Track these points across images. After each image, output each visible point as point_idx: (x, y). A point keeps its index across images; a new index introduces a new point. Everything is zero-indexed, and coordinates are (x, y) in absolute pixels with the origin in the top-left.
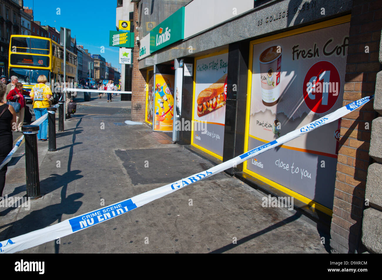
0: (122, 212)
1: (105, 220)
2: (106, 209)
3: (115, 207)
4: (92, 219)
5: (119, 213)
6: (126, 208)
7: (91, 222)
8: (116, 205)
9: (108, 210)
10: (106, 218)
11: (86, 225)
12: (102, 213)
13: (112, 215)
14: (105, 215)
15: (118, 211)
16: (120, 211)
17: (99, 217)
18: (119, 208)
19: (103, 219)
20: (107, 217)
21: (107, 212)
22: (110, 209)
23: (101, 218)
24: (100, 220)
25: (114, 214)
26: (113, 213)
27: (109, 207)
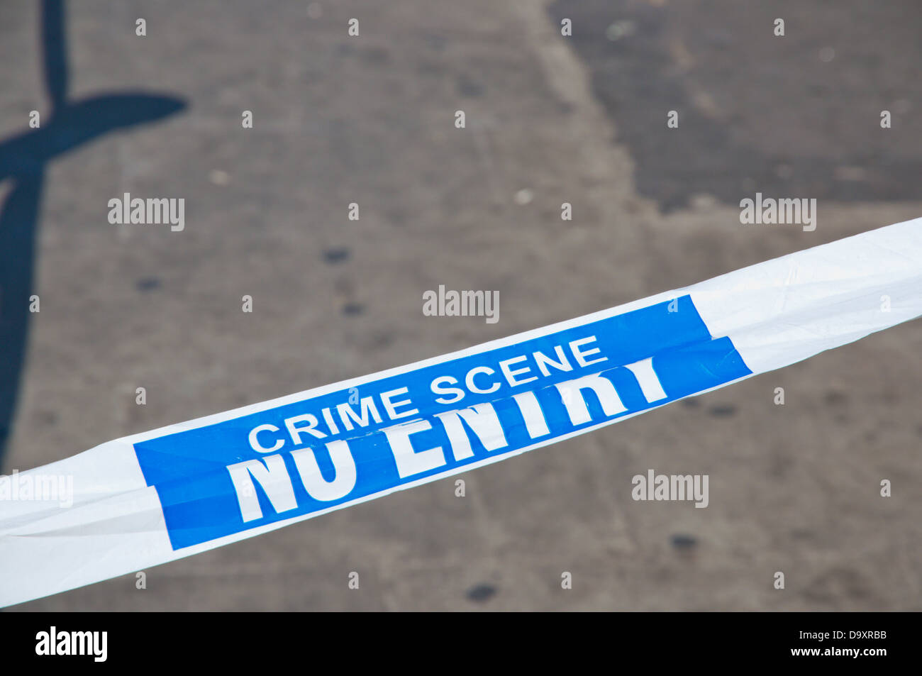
0: (612, 403)
1: (451, 462)
2: (458, 369)
3: (540, 358)
4: (340, 453)
5: (578, 412)
6: (644, 373)
7: (329, 473)
8: (553, 340)
9: (481, 381)
10: (462, 449)
11: (284, 500)
12: (427, 406)
13: (514, 429)
14: (450, 422)
15: (570, 393)
16: (589, 394)
17: (398, 439)
18: (578, 372)
19: (435, 457)
20: (475, 442)
21: (471, 400)
22: (499, 376)
23: (420, 443)
24: (409, 462)
25: (536, 423)
26: (529, 407)
27: (491, 359)
